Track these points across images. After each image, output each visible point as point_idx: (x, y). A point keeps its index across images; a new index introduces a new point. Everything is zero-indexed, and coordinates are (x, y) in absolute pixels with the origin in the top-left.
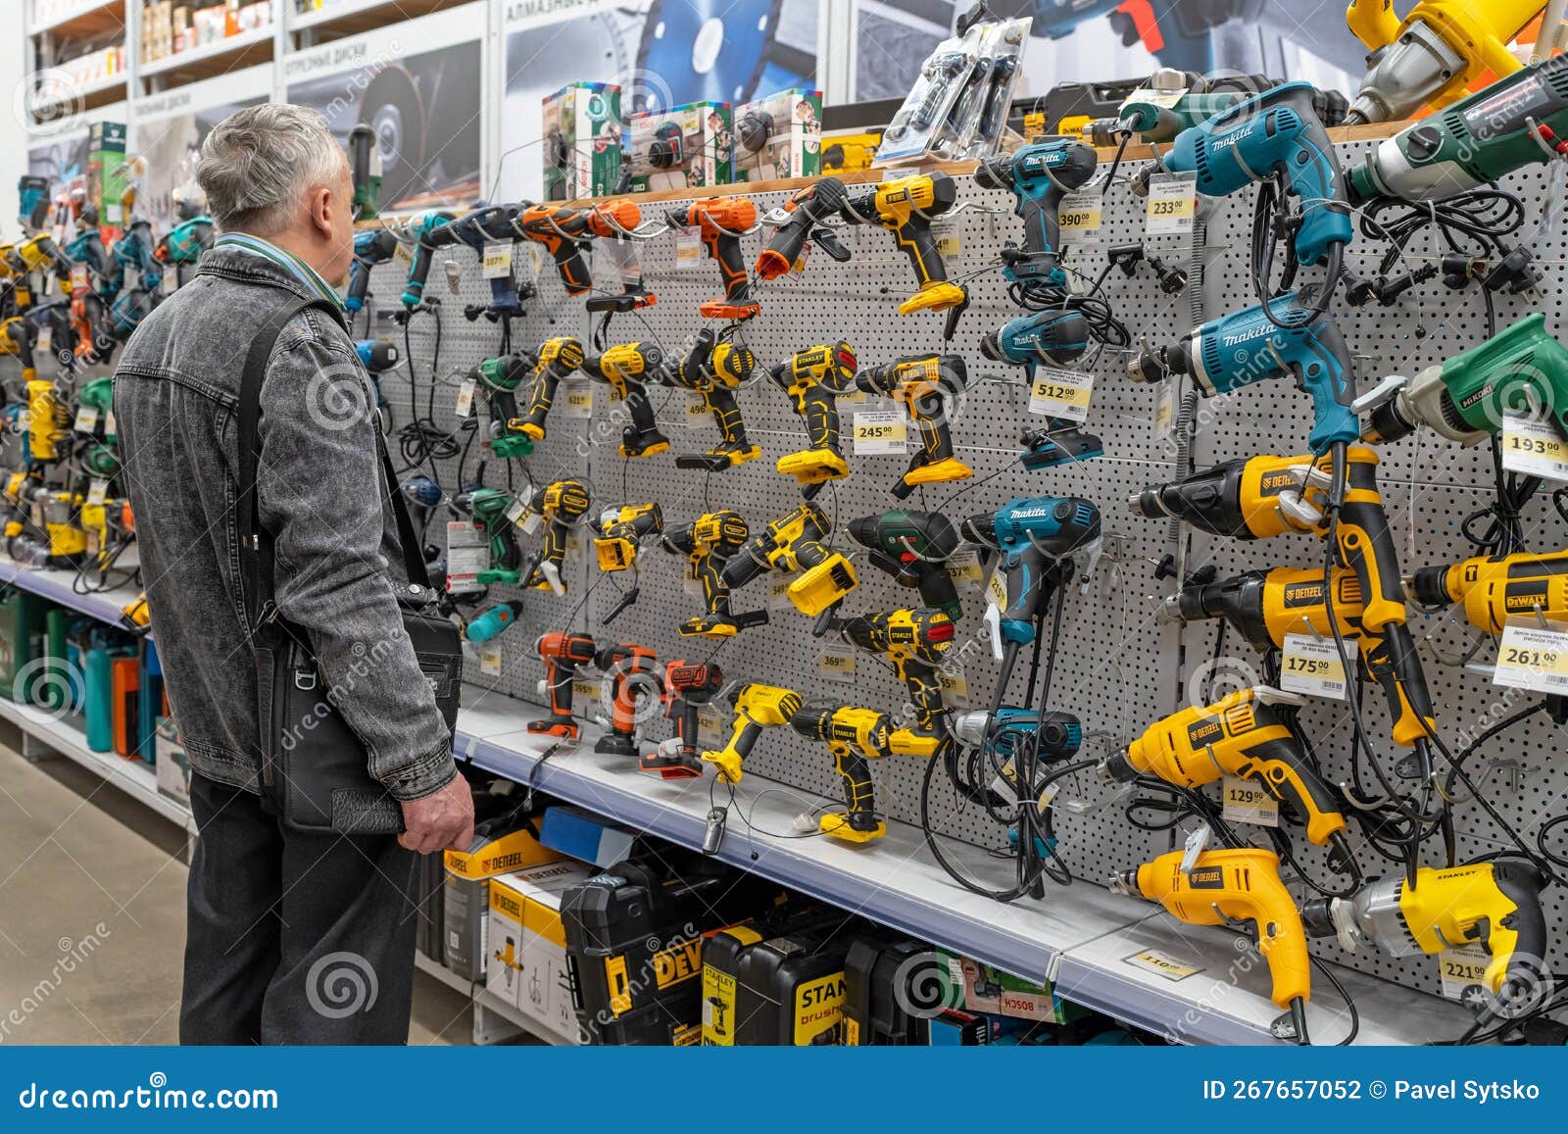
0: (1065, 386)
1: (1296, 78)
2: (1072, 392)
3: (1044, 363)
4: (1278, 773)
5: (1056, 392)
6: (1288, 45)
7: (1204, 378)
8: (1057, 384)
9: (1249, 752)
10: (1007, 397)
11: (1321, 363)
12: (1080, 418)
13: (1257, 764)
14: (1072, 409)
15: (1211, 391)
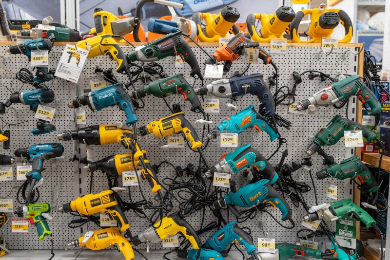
0: (47, 111)
1: (24, 19)
2: (48, 113)
3: (41, 104)
4: (115, 214)
5: (44, 113)
6: (21, 11)
7: (93, 107)
8: (44, 110)
9: (107, 208)
10: (14, 113)
11: (126, 103)
12: (50, 121)
13: (109, 211)
14: (48, 118)
15: (95, 110)
